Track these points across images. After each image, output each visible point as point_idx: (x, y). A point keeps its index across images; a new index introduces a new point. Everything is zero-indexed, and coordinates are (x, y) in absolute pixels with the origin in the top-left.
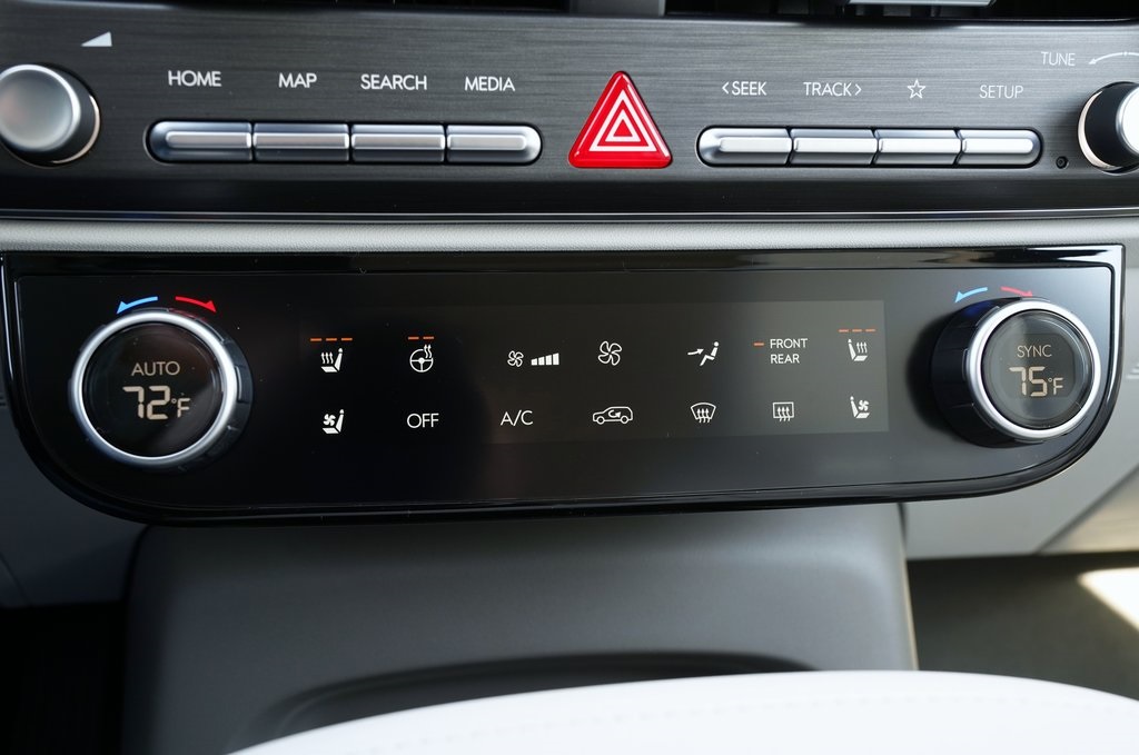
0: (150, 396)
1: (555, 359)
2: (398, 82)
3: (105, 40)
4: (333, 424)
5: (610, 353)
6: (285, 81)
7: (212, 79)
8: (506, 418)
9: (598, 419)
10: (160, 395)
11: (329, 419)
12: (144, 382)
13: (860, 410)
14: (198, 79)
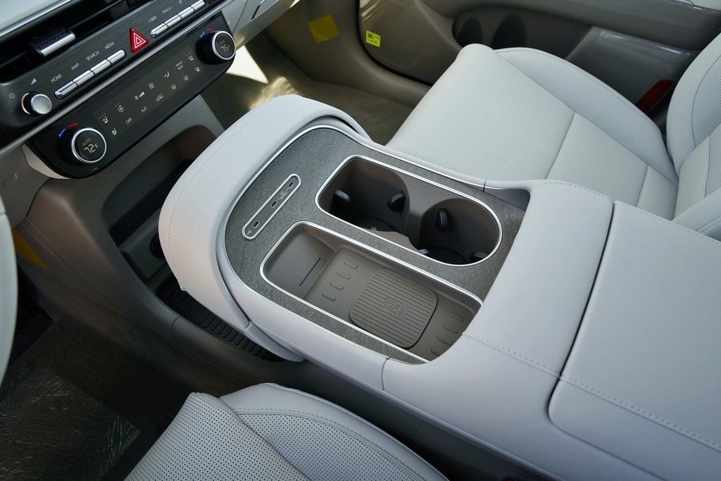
0: (90, 148)
1: (143, 93)
2: (93, 55)
3: (34, 81)
4: (114, 132)
5: (151, 86)
6: (73, 68)
7: (60, 76)
8: (143, 111)
9: (158, 100)
10: (91, 146)
11: (113, 132)
12: (86, 146)
13: (198, 70)
14: (57, 78)
